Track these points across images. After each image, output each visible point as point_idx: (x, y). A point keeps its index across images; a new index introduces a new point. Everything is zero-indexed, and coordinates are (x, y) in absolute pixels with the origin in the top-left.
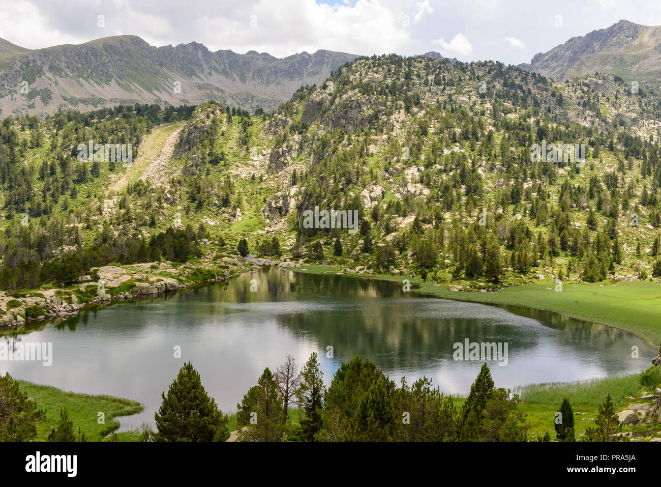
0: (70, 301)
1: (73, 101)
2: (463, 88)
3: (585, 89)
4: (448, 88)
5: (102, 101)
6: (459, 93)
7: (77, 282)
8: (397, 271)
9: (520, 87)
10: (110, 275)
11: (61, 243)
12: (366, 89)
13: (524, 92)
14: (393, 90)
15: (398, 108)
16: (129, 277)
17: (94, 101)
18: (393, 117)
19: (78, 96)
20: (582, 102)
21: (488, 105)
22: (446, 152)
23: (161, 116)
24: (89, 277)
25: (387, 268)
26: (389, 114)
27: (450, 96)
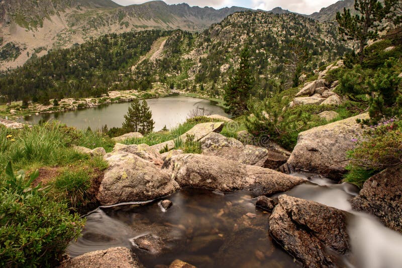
0: (95, 102)
1: (137, 27)
2: (276, 24)
3: (331, 25)
4: (269, 25)
5: (147, 27)
6: (273, 27)
7: (101, 96)
8: (217, 97)
9: (302, 24)
10: (113, 94)
11: (115, 81)
12: (234, 25)
13: (303, 26)
14: (245, 26)
15: (244, 34)
16: (120, 95)
17: (144, 27)
18: (241, 37)
19: (138, 25)
20: (327, 31)
21: (284, 32)
22: (257, 51)
23: (160, 34)
24: (105, 95)
25: (214, 96)
26: (240, 36)
27: (270, 28)
